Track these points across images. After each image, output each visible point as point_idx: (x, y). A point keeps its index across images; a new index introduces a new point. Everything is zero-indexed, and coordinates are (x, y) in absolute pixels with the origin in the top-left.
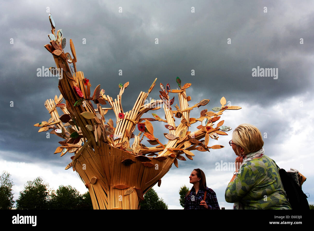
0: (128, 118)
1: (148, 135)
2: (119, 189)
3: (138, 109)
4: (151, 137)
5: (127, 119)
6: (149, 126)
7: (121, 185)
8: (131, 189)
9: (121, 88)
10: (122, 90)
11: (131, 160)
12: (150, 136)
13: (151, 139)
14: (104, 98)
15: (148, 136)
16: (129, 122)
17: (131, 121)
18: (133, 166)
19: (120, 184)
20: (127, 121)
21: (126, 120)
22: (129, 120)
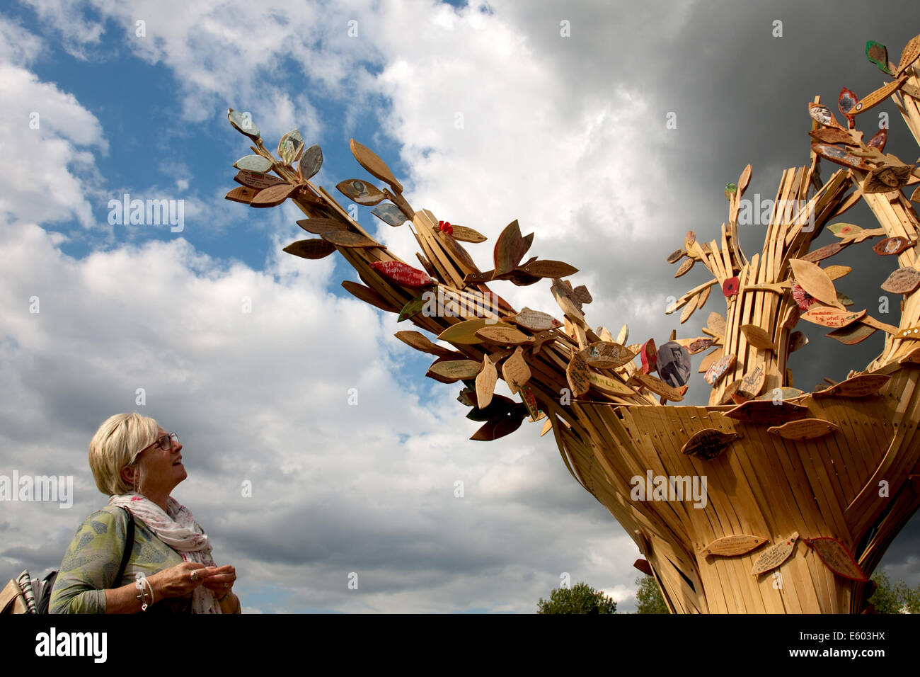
0: (751, 285)
1: (820, 313)
2: (728, 554)
3: (777, 237)
4: (834, 316)
5: (749, 290)
6: (812, 277)
7: (732, 539)
8: (782, 545)
9: (732, 198)
10: (735, 200)
11: (717, 435)
12: (828, 313)
13: (836, 324)
14: (692, 256)
15: (819, 316)
16: (759, 295)
17: (765, 291)
18: (737, 456)
19: (729, 536)
20: (749, 296)
21: (747, 294)
22: (755, 291)
